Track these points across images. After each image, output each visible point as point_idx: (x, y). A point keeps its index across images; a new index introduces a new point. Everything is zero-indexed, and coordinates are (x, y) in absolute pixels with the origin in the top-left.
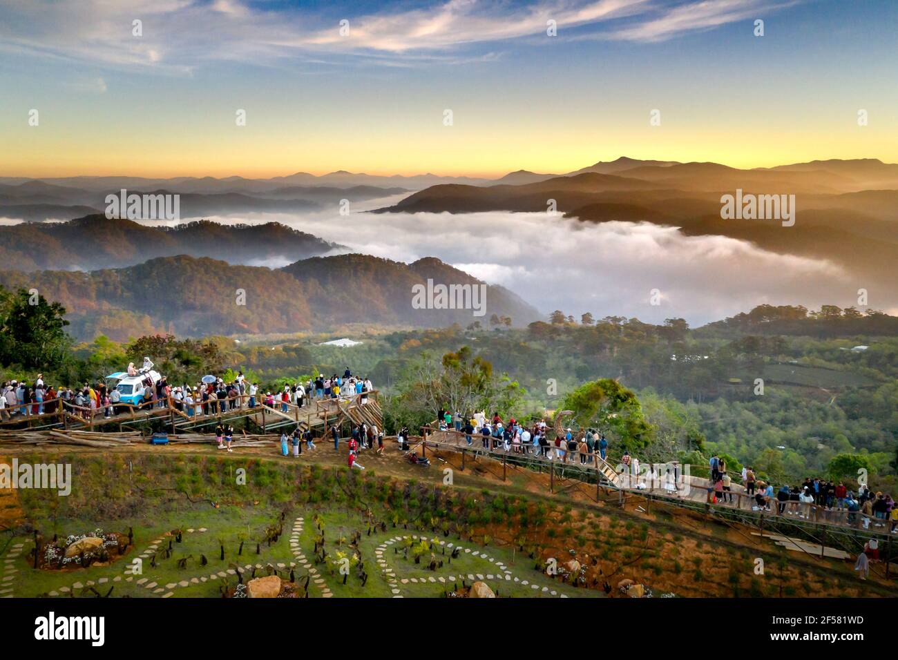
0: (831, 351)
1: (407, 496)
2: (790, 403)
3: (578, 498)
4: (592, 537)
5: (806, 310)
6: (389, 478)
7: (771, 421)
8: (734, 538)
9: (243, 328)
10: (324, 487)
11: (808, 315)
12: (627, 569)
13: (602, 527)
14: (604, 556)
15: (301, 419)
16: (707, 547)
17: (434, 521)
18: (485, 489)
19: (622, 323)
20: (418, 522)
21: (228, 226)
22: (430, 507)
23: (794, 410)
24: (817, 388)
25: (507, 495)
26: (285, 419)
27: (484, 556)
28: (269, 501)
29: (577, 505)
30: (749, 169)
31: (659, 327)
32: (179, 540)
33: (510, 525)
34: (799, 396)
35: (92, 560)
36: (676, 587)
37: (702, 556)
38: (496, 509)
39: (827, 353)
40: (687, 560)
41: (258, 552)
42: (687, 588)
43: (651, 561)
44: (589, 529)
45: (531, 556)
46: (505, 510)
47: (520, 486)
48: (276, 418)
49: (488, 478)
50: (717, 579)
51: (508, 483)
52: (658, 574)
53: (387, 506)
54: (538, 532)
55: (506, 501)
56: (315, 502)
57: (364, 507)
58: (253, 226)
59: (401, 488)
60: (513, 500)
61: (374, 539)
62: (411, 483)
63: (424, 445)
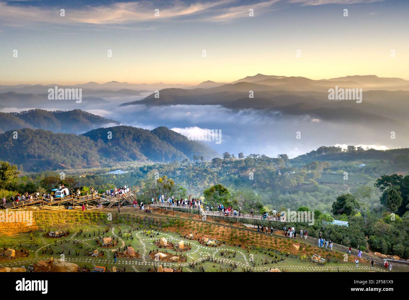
0: (350, 167)
1: (145, 221)
2: (330, 192)
3: (194, 218)
4: (197, 228)
5: (341, 149)
6: (139, 216)
7: (322, 201)
8: (234, 225)
9: (63, 166)
10: (120, 219)
11: (342, 150)
12: (205, 235)
13: (200, 225)
14: (199, 232)
15: (111, 201)
16: (226, 228)
17: (152, 227)
18: (167, 218)
19: (258, 157)
20: (148, 227)
21: (52, 112)
22: (151, 223)
23: (331, 195)
24: (342, 184)
25: (174, 219)
26: (107, 201)
27: (166, 235)
28: (104, 224)
29: (193, 220)
30: (318, 80)
31: (274, 159)
32: (82, 232)
33: (174, 227)
34: (334, 189)
35: (62, 236)
36: (217, 238)
37: (225, 230)
38: (170, 222)
39: (348, 168)
40: (221, 231)
41: (103, 234)
42: (220, 238)
43: (211, 232)
44: (196, 226)
45: (180, 234)
46: (173, 223)
47: (178, 216)
48: (104, 201)
49: (169, 215)
50: (227, 235)
51: (175, 216)
52: (213, 236)
53: (139, 224)
54: (182, 228)
55: (174, 220)
56: (117, 223)
57: (132, 224)
58: (66, 112)
59: (143, 219)
60: (176, 220)
61: (135, 232)
62: (146, 217)
63: (150, 207)
